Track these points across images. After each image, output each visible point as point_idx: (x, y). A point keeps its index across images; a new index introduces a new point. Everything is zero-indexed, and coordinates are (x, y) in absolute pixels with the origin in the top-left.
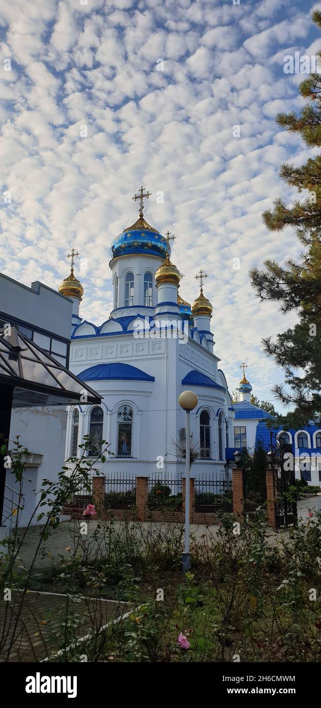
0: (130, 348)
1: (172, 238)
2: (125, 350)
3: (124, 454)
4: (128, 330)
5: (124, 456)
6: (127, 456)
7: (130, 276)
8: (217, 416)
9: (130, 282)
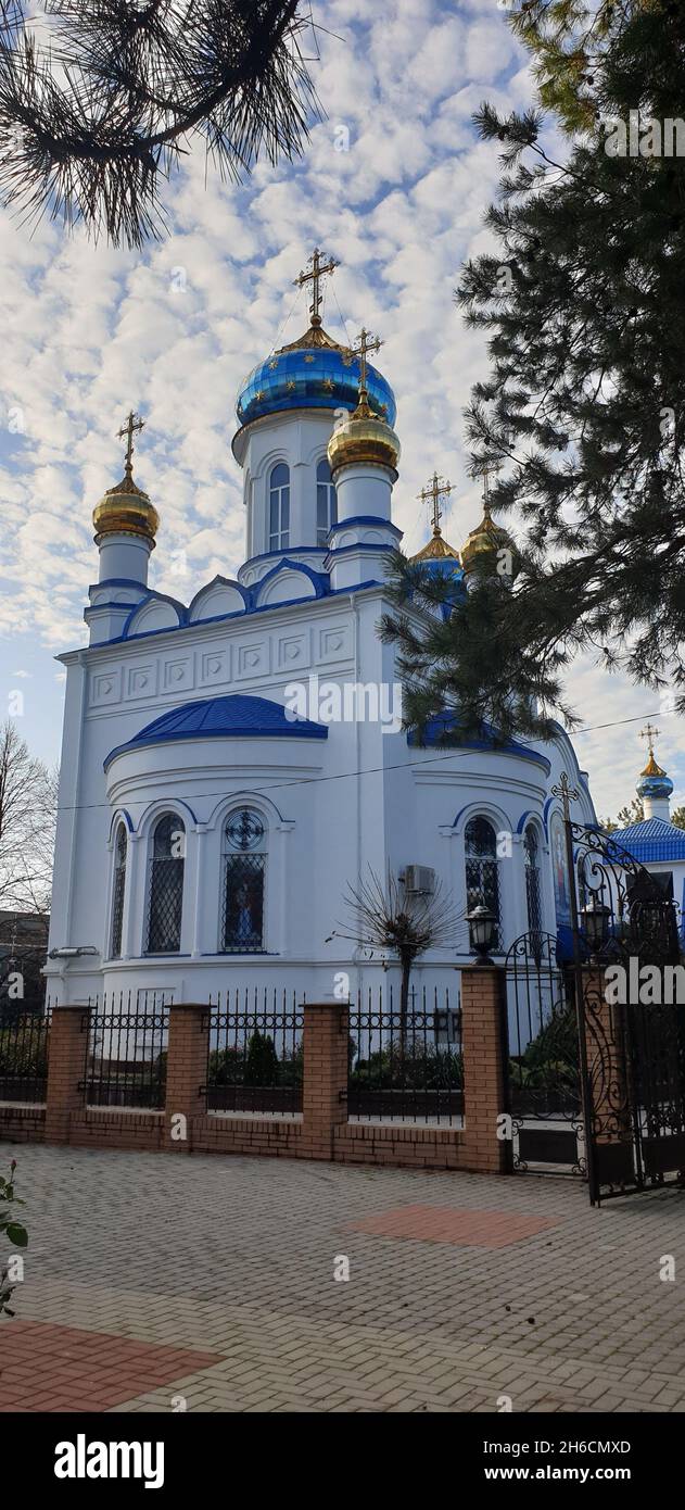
0: (263, 653)
1: (372, 346)
2: (251, 658)
3: (244, 944)
4: (258, 606)
5: (244, 949)
6: (251, 949)
7: (279, 473)
8: (519, 831)
9: (280, 489)
